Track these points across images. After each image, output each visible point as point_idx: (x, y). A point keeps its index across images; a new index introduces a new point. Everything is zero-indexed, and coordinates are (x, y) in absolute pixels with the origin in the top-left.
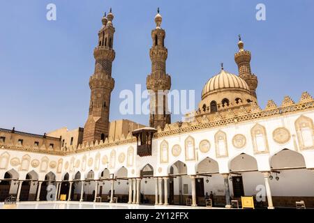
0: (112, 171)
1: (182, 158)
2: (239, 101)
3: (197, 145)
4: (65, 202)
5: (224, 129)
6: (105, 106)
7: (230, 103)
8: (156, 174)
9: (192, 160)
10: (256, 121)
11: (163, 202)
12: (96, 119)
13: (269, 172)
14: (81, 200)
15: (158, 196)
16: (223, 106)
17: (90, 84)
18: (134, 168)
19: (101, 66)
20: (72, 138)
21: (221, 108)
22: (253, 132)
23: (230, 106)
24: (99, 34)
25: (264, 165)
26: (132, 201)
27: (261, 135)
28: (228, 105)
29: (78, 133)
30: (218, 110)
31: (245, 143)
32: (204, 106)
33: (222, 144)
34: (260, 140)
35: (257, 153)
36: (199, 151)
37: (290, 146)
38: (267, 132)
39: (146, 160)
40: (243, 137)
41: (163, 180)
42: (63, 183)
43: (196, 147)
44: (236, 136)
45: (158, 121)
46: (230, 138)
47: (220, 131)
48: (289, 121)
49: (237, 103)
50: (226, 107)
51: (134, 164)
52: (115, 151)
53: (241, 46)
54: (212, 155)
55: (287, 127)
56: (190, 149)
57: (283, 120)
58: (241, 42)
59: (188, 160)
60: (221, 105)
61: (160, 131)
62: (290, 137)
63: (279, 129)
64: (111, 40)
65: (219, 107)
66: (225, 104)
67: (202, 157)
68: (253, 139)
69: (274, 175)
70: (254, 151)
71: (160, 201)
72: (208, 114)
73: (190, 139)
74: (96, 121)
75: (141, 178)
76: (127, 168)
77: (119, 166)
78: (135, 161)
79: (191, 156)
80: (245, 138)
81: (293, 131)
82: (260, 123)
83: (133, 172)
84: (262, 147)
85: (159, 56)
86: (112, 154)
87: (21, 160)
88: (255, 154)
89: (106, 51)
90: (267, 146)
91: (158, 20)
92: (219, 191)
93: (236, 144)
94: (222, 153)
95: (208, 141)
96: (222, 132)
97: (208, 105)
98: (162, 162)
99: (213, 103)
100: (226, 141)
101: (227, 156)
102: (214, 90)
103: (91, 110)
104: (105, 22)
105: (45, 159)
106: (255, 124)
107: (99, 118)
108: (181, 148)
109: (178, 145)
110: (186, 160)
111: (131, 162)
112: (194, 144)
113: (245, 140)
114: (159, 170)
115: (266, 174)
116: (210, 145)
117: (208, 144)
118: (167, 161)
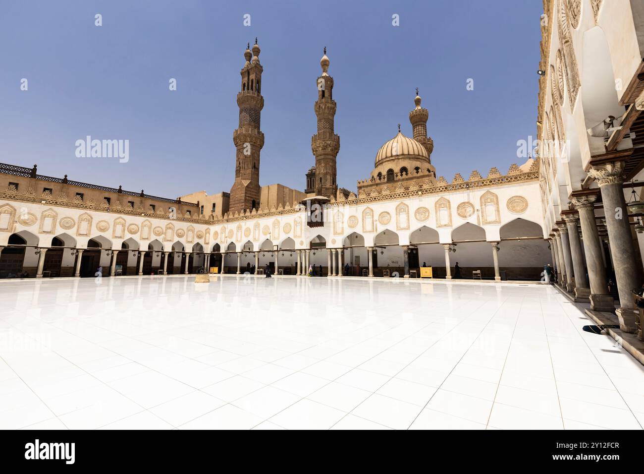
0: (275, 243)
1: (359, 230)
2: (420, 170)
3: (376, 217)
4: (219, 275)
5: (407, 201)
6: (255, 167)
7: (409, 172)
8: (329, 245)
9: (370, 232)
10: (441, 194)
11: (337, 273)
12: (246, 183)
13: (450, 244)
14: (238, 272)
15: (332, 268)
16: (402, 175)
17: (235, 139)
18: (303, 239)
19: (248, 118)
20: (214, 205)
21: (399, 177)
22: (438, 205)
23: (410, 176)
24: (242, 74)
25: (445, 238)
26: (301, 272)
27: (446, 208)
28: (407, 174)
29: (222, 199)
30: (396, 179)
31: (428, 216)
32: (380, 174)
33: (403, 216)
34: (444, 213)
35: (439, 227)
36: (378, 222)
37: (473, 220)
38: (452, 205)
39: (317, 231)
40: (426, 210)
41: (331, 252)
42: (212, 255)
43: (374, 219)
44: (419, 209)
45: (327, 189)
46: (412, 211)
47: (402, 203)
48: (474, 195)
49: (417, 172)
50: (404, 176)
51: (303, 235)
52: (279, 222)
53: (418, 102)
54: (392, 227)
55: (471, 202)
56: (369, 221)
57: (469, 195)
58: (418, 97)
59: (366, 232)
60: (399, 174)
61: (333, 201)
62: (474, 212)
63: (464, 203)
64: (259, 82)
65: (397, 176)
66: (404, 173)
67: (381, 229)
68: (436, 212)
69: (452, 247)
70: (437, 224)
71: (334, 272)
72: (384, 183)
73: (368, 211)
74: (246, 185)
75: (310, 249)
76: (294, 240)
77: (283, 237)
78: (303, 232)
79: (369, 227)
80: (428, 211)
81: (478, 206)
82: (445, 197)
83: (302, 243)
84: (445, 221)
85: (327, 111)
86: (274, 224)
87: (164, 230)
88: (437, 227)
89: (253, 98)
90: (451, 220)
91: (325, 64)
92: (393, 262)
93: (418, 217)
94: (404, 225)
95: (388, 213)
96: (405, 204)
97: (384, 173)
98: (335, 233)
99: (390, 172)
100: (408, 213)
101: (408, 228)
102: (392, 156)
103: (238, 172)
104: (248, 56)
105: (191, 228)
106: (440, 197)
107: (248, 182)
108: (358, 220)
109: (354, 216)
110: (363, 232)
111: (298, 233)
112: (373, 215)
113: (429, 213)
114: (332, 242)
115: (447, 247)
116: (391, 217)
117: (388, 216)
118: (342, 233)
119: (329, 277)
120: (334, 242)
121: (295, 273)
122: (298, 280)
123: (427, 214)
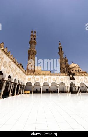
0: (58, 84)
8: (76, 85)
18: (68, 83)
43: (87, 80)
52: (58, 78)
73: (85, 78)
76: (65, 83)
83: (68, 84)
91: (60, 44)
98: (78, 82)
99: (78, 70)
109: (82, 79)
110: (85, 83)
111: (66, 81)
118: (79, 82)
119: (77, 94)
120: (78, 84)
121: (66, 93)
122: (67, 95)
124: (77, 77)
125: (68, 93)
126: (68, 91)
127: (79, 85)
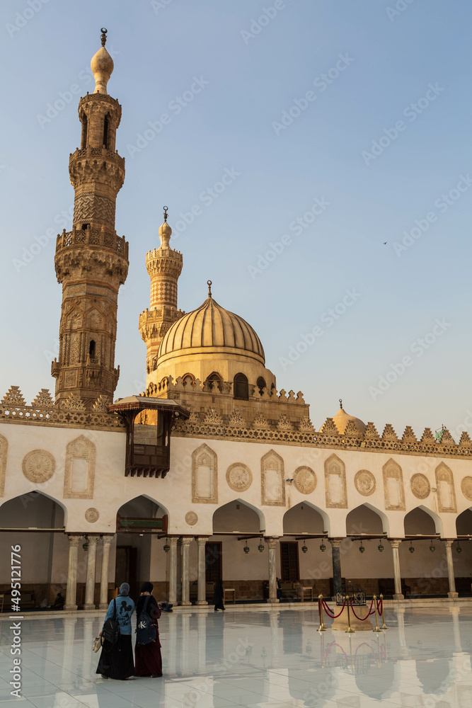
1: (250, 498)
3: (289, 475)
8: (176, 526)
9: (276, 503)
10: (390, 454)
15: (181, 585)
18: (97, 504)
21: (257, 394)
22: (386, 472)
27: (396, 479)
30: (251, 396)
31: (374, 487)
33: (336, 482)
34: (394, 486)
35: (389, 509)
36: (293, 487)
38: (404, 476)
40: (371, 477)
43: (285, 478)
44: (360, 472)
46: (351, 473)
51: (99, 492)
55: (427, 475)
59: (269, 503)
60: (257, 389)
62: (429, 490)
63: (418, 475)
65: (254, 391)
68: (384, 483)
70: (387, 503)
72: (228, 399)
73: (273, 458)
76: (64, 503)
78: (97, 483)
79: (273, 494)
80: (374, 478)
81: (433, 483)
82: (396, 460)
83: (92, 515)
84: (396, 500)
88: (386, 509)
90: (403, 500)
93: (359, 487)
94: (337, 498)
95: (312, 471)
96: (339, 459)
98: (196, 499)
99: (240, 379)
100: (345, 478)
101: (346, 506)
106: (388, 459)
108: (250, 474)
109: (243, 466)
110: (263, 503)
111: (81, 484)
112: (283, 471)
113: (375, 483)
114: (187, 520)
115: (396, 544)
116: (316, 480)
117: (312, 475)
118: (212, 499)
120: (192, 519)
123: (372, 484)
124: (198, 442)
125: (81, 604)
126: (81, 588)
127: (205, 527)
